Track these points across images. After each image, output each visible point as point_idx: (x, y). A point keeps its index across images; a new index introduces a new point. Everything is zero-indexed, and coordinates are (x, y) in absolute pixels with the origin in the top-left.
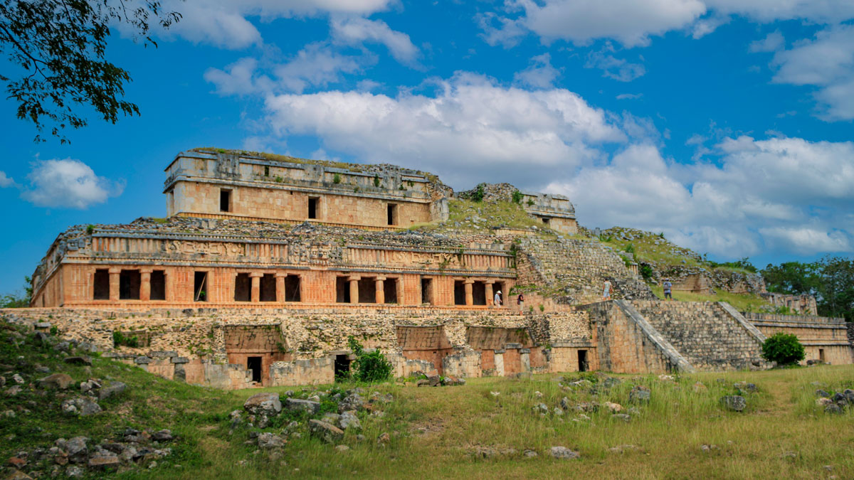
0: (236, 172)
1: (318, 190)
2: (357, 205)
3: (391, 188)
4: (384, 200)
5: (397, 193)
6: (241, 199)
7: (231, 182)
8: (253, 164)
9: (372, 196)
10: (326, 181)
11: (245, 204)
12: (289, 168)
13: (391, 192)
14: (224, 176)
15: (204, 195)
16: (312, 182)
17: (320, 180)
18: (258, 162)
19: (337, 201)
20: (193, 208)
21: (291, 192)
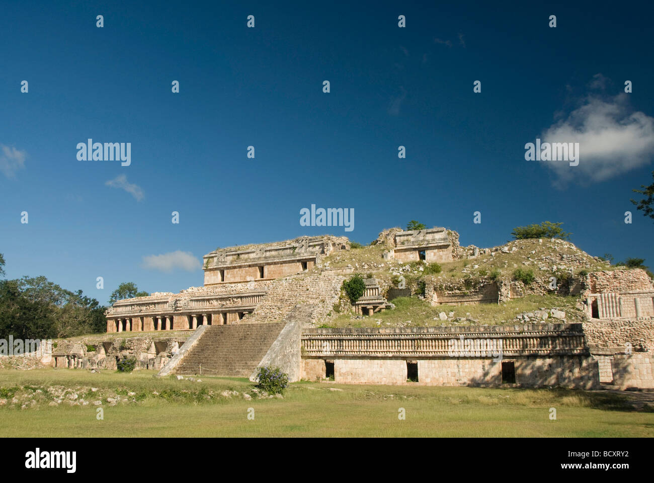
0: (226, 260)
1: (261, 262)
2: (283, 266)
3: (303, 252)
4: (299, 261)
5: (305, 254)
6: (228, 274)
7: (222, 266)
8: (232, 255)
9: (290, 259)
10: (267, 255)
11: (229, 276)
12: (248, 253)
13: (302, 255)
14: (220, 263)
15: (212, 274)
16: (259, 258)
17: (264, 256)
18: (234, 253)
19: (272, 266)
20: (208, 282)
21: (250, 266)
